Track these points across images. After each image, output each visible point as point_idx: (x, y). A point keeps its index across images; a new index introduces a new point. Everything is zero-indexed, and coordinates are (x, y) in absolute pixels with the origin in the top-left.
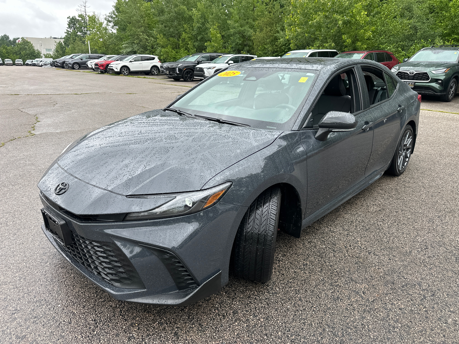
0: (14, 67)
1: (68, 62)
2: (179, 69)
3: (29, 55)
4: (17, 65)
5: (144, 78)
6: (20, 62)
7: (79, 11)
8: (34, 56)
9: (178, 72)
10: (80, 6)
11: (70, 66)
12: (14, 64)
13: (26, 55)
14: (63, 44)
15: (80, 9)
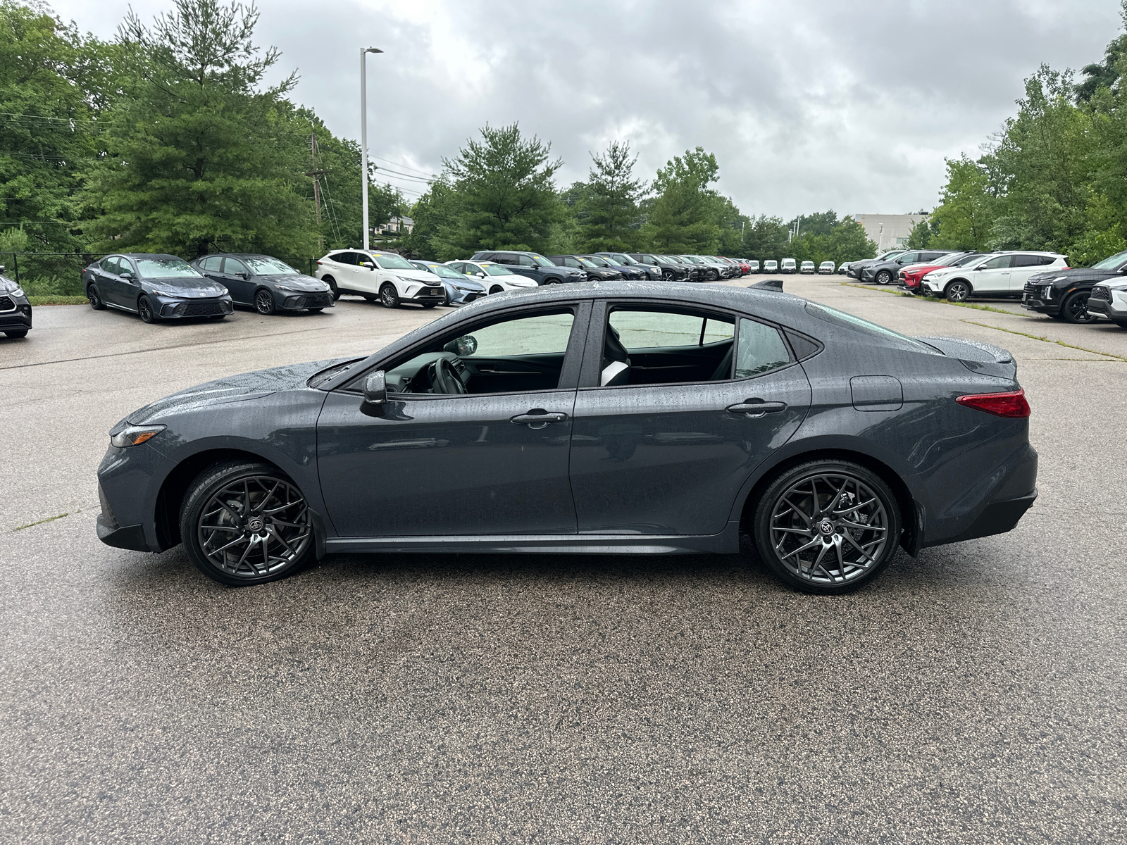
0: (816, 277)
1: (869, 269)
2: (1052, 290)
3: (852, 253)
4: (823, 274)
5: (983, 309)
6: (828, 268)
7: (986, 149)
8: (860, 254)
9: (1049, 298)
10: (993, 136)
11: (871, 276)
12: (816, 271)
13: (846, 252)
14: (929, 225)
15: (988, 144)
